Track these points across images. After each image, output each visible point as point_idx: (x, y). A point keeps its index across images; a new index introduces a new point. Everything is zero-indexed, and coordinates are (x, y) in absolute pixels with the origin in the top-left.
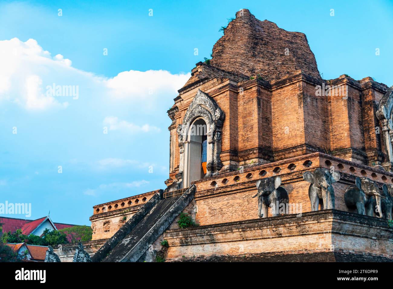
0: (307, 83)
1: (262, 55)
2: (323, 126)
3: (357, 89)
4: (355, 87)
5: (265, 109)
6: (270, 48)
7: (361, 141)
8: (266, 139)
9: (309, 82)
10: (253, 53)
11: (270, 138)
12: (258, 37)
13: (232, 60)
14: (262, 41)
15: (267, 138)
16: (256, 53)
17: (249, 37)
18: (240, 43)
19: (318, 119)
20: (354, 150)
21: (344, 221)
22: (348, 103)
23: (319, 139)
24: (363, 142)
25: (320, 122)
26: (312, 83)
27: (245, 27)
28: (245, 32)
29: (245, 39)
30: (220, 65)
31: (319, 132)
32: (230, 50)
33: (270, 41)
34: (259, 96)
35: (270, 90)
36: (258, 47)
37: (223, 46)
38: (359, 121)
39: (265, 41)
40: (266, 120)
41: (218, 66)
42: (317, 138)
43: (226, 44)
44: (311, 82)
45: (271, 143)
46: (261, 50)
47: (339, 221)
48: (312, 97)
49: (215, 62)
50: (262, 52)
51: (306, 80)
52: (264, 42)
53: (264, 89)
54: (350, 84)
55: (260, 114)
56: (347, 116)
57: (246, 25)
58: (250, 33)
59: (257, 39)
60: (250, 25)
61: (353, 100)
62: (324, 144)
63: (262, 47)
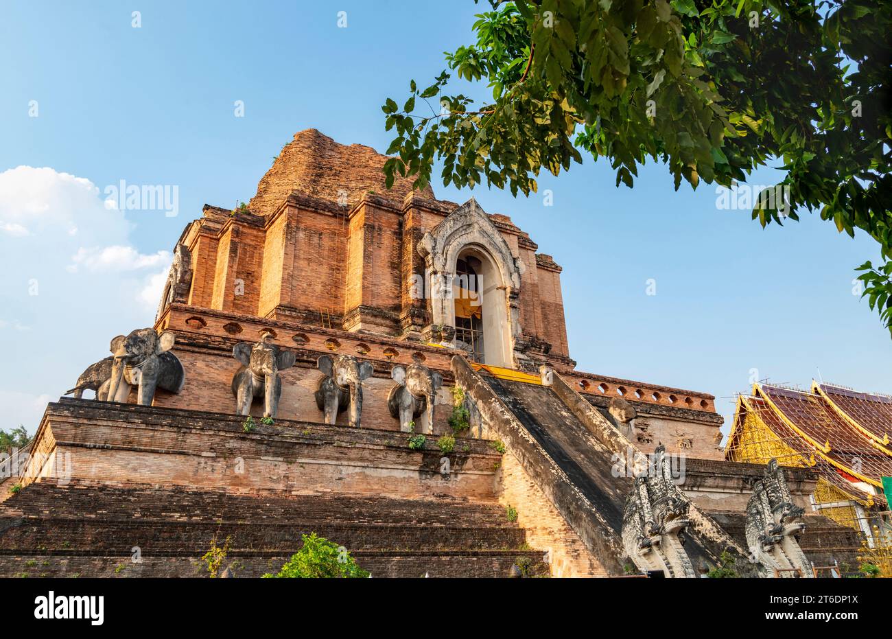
0: (299, 209)
1: (328, 191)
2: (330, 277)
3: (392, 212)
4: (386, 208)
5: (247, 259)
6: (344, 179)
7: (391, 295)
8: (244, 306)
9: (303, 207)
10: (313, 188)
11: (253, 304)
12: (325, 165)
13: (277, 201)
14: (331, 170)
15: (246, 304)
16: (318, 188)
17: (308, 167)
18: (292, 177)
19: (321, 264)
20: (364, 309)
21: (90, 419)
22: (365, 233)
23: (316, 297)
24: (398, 297)
25: (324, 270)
26: (310, 209)
27: (304, 153)
28: (302, 160)
29: (302, 170)
30: (258, 210)
31: (320, 285)
32: (276, 187)
33: (344, 170)
34: (234, 239)
35: (261, 229)
36: (323, 180)
37: (267, 183)
38: (392, 263)
39: (336, 170)
40: (247, 276)
41: (255, 211)
42: (313, 296)
43: (270, 180)
44: (309, 207)
45: (255, 311)
46: (327, 183)
47: (71, 420)
48: (310, 230)
49: (252, 207)
50: (329, 187)
51: (297, 204)
52: (334, 172)
53: (250, 228)
54: (374, 205)
55: (234, 267)
56: (362, 255)
57: (305, 151)
58: (311, 159)
59: (322, 168)
60: (315, 150)
61: (380, 229)
62: (328, 305)
63: (330, 179)
